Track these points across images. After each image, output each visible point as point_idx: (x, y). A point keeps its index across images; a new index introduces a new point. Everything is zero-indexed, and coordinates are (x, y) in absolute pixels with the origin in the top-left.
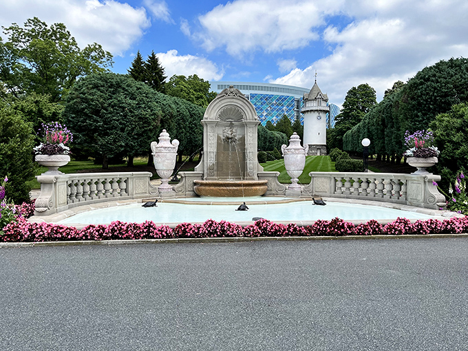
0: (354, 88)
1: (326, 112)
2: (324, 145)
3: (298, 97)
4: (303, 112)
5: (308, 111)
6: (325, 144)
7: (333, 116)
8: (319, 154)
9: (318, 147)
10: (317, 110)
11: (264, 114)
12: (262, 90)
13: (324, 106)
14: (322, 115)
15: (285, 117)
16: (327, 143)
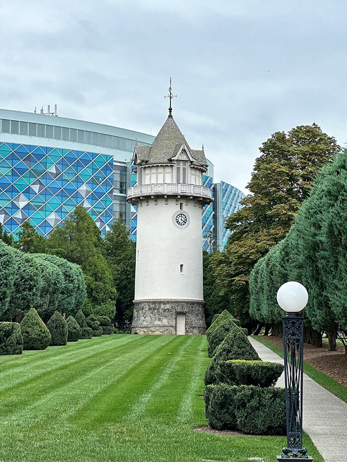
0: (280, 137)
1: (202, 202)
2: (198, 303)
3: (123, 157)
4: (137, 201)
5: (147, 198)
6: (200, 298)
7: (224, 214)
8: (181, 330)
9: (179, 309)
10: (173, 197)
11: (22, 204)
12: (15, 132)
13: (194, 185)
14: (190, 210)
15: (81, 215)
16: (206, 296)
